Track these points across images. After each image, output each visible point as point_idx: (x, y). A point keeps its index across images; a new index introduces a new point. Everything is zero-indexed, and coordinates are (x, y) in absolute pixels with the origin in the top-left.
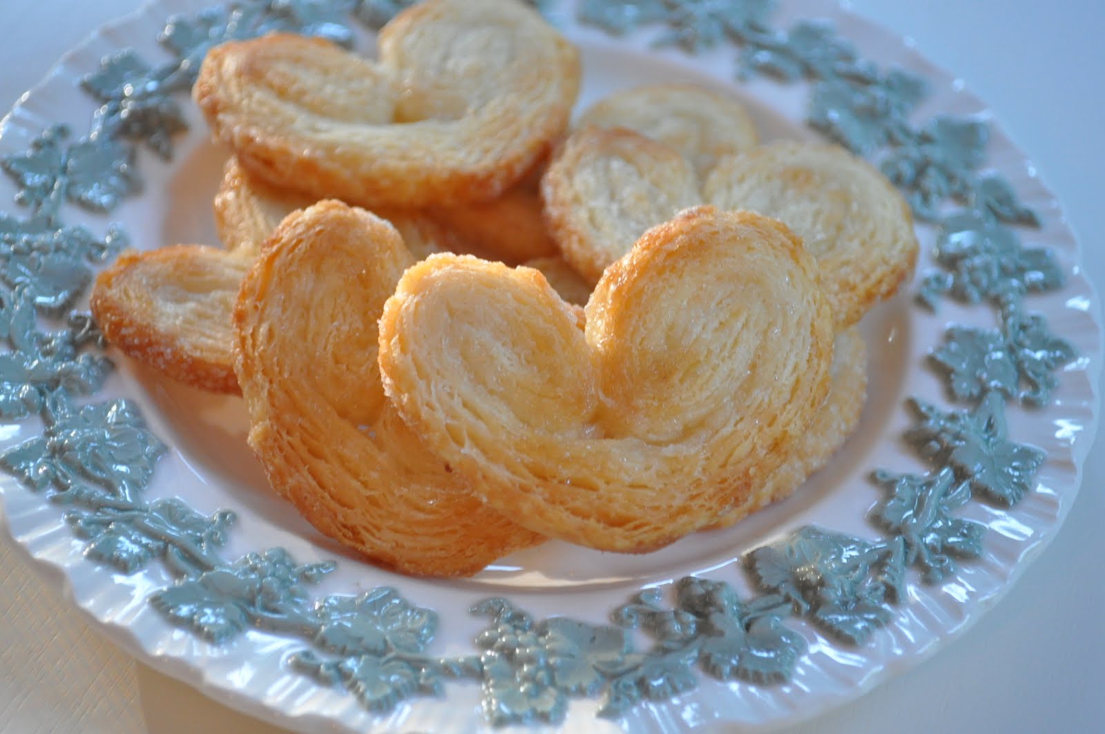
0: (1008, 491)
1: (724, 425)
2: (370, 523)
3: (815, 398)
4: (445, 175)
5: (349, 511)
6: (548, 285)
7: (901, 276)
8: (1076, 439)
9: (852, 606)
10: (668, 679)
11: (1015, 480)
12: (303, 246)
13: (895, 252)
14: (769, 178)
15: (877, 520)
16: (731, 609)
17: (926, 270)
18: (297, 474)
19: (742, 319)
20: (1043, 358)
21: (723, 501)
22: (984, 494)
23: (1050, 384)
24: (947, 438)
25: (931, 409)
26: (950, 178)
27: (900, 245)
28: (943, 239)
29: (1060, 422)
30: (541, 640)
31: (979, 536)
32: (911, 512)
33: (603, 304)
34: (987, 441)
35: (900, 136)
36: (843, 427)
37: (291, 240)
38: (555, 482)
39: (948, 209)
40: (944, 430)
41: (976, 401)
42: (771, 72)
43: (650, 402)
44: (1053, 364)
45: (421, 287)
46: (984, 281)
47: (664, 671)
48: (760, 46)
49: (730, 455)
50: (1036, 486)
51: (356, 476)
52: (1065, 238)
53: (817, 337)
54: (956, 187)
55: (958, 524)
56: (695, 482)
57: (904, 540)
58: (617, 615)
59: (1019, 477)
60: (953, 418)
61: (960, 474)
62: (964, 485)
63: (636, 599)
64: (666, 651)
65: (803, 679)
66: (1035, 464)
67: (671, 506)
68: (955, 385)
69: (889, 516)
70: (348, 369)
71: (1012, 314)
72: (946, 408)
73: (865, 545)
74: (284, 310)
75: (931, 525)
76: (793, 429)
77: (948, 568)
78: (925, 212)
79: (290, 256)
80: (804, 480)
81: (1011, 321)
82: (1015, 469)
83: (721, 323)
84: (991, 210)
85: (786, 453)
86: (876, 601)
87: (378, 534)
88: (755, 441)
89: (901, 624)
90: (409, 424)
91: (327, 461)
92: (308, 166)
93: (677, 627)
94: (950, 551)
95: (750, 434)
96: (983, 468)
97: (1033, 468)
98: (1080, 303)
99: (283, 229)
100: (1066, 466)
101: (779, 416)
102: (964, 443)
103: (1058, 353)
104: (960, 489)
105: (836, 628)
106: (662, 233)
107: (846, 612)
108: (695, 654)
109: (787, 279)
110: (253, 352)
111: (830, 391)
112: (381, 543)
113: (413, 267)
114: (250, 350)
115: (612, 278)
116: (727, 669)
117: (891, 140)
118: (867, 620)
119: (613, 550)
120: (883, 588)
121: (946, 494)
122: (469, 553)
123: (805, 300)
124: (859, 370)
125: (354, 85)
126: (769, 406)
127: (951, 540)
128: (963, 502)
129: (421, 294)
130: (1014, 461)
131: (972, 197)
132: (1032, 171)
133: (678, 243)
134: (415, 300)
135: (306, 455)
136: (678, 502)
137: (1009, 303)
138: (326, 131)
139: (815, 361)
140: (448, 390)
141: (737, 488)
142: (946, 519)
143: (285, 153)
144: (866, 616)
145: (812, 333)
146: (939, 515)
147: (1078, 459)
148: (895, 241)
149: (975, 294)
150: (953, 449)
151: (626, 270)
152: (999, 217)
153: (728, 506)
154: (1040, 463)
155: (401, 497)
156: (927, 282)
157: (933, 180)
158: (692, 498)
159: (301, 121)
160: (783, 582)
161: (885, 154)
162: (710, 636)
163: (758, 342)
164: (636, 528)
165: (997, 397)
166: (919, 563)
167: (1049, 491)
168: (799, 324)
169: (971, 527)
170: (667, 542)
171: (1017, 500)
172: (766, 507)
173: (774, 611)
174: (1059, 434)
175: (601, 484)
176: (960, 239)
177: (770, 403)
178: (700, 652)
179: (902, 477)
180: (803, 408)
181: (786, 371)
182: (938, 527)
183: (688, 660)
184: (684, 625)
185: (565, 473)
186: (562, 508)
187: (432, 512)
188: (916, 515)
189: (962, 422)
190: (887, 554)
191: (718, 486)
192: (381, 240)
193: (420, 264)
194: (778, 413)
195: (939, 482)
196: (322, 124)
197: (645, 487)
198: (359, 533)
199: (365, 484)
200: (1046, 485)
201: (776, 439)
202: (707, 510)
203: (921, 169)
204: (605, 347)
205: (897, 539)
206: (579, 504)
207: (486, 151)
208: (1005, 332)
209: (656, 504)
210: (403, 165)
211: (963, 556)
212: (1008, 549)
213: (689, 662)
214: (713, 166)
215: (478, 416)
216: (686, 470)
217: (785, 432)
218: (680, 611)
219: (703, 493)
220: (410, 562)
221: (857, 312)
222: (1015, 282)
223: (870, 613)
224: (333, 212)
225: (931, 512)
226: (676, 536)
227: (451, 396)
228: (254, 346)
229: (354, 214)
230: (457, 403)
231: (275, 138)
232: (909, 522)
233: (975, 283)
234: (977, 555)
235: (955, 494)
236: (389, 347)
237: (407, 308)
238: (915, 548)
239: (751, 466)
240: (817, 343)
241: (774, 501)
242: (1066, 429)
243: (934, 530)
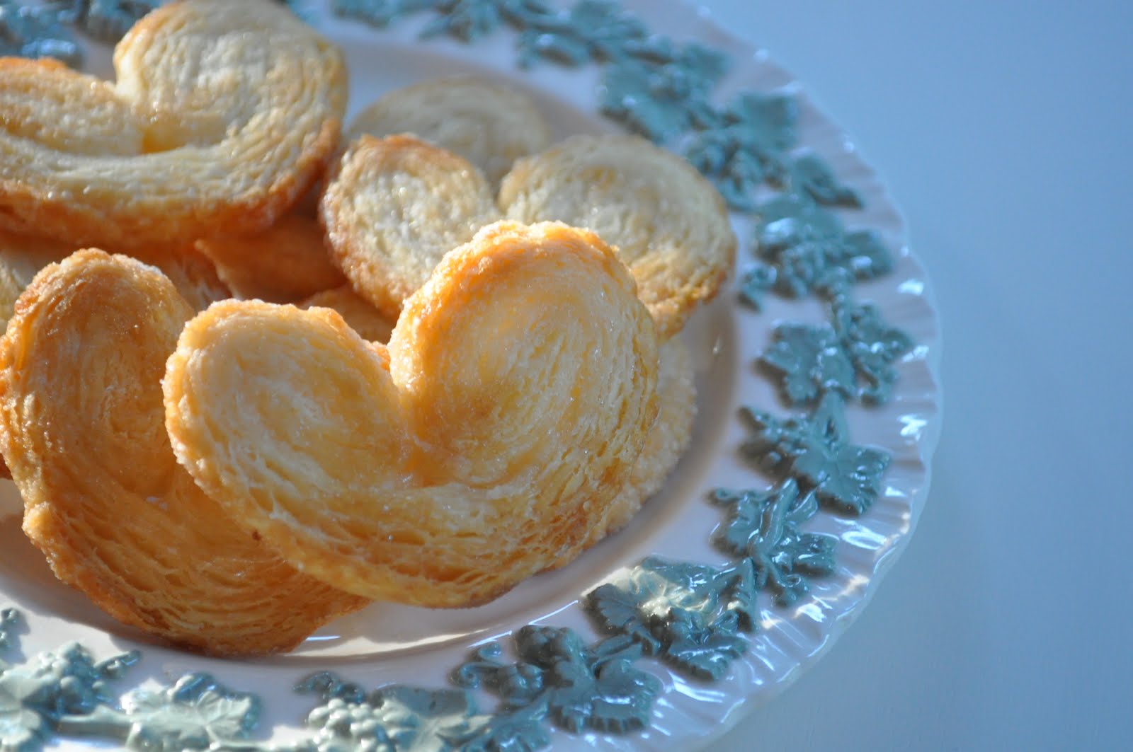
0: (856, 499)
1: (552, 459)
2: (173, 605)
3: (644, 420)
4: (211, 207)
5: (148, 595)
6: (346, 325)
7: (721, 276)
8: (922, 436)
9: (705, 639)
10: (519, 739)
11: (862, 485)
12: (63, 304)
13: (713, 250)
14: (568, 180)
15: (723, 545)
16: (578, 656)
17: (747, 264)
18: (85, 560)
19: (559, 343)
20: (878, 351)
21: (559, 542)
22: (830, 504)
23: (889, 379)
24: (786, 447)
25: (766, 417)
26: (762, 161)
27: (716, 243)
28: (760, 230)
29: (905, 419)
30: (377, 712)
31: (831, 549)
32: (757, 531)
33: (407, 340)
34: (829, 446)
35: (703, 118)
36: (675, 446)
37: (49, 298)
38: (376, 539)
39: (763, 196)
40: (782, 439)
41: (812, 404)
42: (556, 57)
43: (470, 442)
44: (890, 356)
45: (206, 340)
46: (809, 272)
47: (514, 730)
48: (542, 29)
49: (561, 491)
50: (885, 490)
51: (152, 553)
52: (890, 218)
53: (640, 354)
54: (770, 170)
55: (808, 539)
56: (526, 524)
57: (752, 561)
58: (455, 676)
59: (866, 482)
60: (790, 425)
61: (804, 485)
62: (809, 496)
63: (475, 656)
64: (514, 709)
65: (660, 722)
66: (881, 466)
67: (503, 553)
68: (789, 388)
69: (736, 538)
70: (130, 437)
71: (841, 305)
72: (782, 414)
73: (712, 572)
74: (50, 378)
75: (780, 541)
76: (625, 456)
77: (801, 586)
78: (738, 200)
79: (50, 316)
80: (639, 507)
81: (841, 313)
82: (861, 473)
83: (537, 349)
84: (809, 193)
85: (620, 483)
86: (730, 631)
87: (183, 616)
88: (586, 473)
89: (760, 652)
90: (208, 492)
91: (118, 542)
92: (54, 210)
93: (522, 682)
94: (802, 569)
95: (580, 466)
96: (828, 476)
97: (880, 470)
98: (914, 287)
99: (38, 287)
100: (914, 465)
101: (609, 442)
102: (804, 451)
103: (895, 344)
104: (805, 501)
105: (691, 664)
106: (464, 257)
107: (700, 646)
108: (544, 708)
109: (602, 294)
110: (20, 428)
111: (660, 410)
112: (189, 625)
113: (195, 319)
114: (16, 425)
115: (414, 311)
116: (581, 721)
117: (694, 123)
118: (723, 652)
119: (446, 606)
120: (735, 616)
121: (791, 508)
122: (286, 626)
123: (624, 313)
124: (686, 382)
125: (94, 113)
126: (597, 433)
127: (801, 557)
128: (810, 515)
129: (208, 347)
130: (858, 466)
131: (788, 180)
132: (850, 146)
133: (482, 265)
134: (201, 355)
135: (94, 538)
136: (510, 548)
137: (837, 294)
138: (70, 169)
139: (641, 379)
140: (249, 451)
141: (572, 526)
142: (794, 535)
143: (28, 198)
144: (720, 648)
145: (635, 350)
146: (787, 532)
147: (926, 456)
148: (711, 238)
149: (800, 287)
150: (794, 458)
151: (428, 300)
152: (820, 201)
153: (564, 545)
154: (886, 464)
155: (205, 572)
156: (748, 278)
157: (744, 165)
158: (526, 541)
159: (40, 158)
160: (630, 620)
161: (690, 139)
162: (558, 687)
163: (578, 366)
164: (469, 580)
165: (835, 397)
166: (770, 586)
167: (898, 493)
168: (620, 341)
169: (821, 542)
170: (503, 591)
171: (866, 507)
172: (601, 542)
173: (625, 652)
174: (904, 432)
175: (425, 536)
176: (779, 228)
177: (598, 430)
178: (550, 707)
179: (743, 494)
180: (633, 432)
181: (611, 394)
182: (787, 543)
183: (538, 715)
184: (530, 679)
185: (386, 528)
186: (386, 567)
187: (241, 585)
188: (762, 534)
189: (801, 428)
190: (736, 579)
191: (551, 525)
192: (150, 290)
193: (203, 315)
194: (607, 440)
195: (783, 496)
196: (64, 161)
197: (473, 534)
198: (161, 617)
199: (163, 563)
200: (896, 487)
201: (608, 468)
202: (542, 553)
203: (730, 152)
204: (415, 388)
205: (744, 562)
206: (404, 560)
207: (254, 176)
208: (836, 326)
209: (487, 552)
210: (162, 200)
211: (816, 573)
212: (861, 560)
213: (540, 717)
214: (505, 171)
215: (284, 475)
216: (515, 512)
217: (618, 460)
218: (523, 665)
219: (535, 535)
220: (222, 643)
221: (678, 320)
222: (842, 271)
223: (726, 644)
224: (93, 263)
225: (778, 529)
226: (512, 583)
227: (253, 457)
228: (20, 421)
229: (118, 263)
230: (260, 464)
231: (12, 182)
232: (755, 543)
233: (800, 274)
234: (831, 570)
235: (801, 507)
236: (178, 410)
237: (193, 365)
238: (765, 569)
239: (584, 500)
240: (641, 360)
241: (609, 534)
242: (912, 425)
243: (783, 548)
